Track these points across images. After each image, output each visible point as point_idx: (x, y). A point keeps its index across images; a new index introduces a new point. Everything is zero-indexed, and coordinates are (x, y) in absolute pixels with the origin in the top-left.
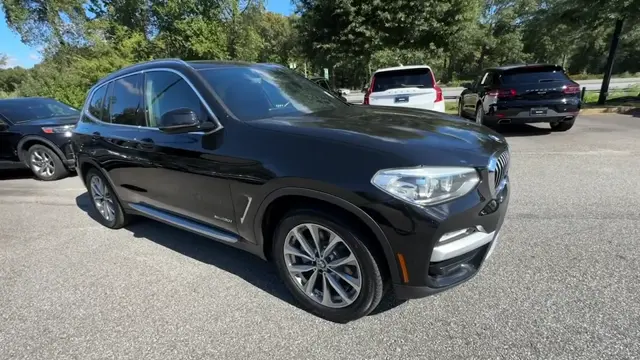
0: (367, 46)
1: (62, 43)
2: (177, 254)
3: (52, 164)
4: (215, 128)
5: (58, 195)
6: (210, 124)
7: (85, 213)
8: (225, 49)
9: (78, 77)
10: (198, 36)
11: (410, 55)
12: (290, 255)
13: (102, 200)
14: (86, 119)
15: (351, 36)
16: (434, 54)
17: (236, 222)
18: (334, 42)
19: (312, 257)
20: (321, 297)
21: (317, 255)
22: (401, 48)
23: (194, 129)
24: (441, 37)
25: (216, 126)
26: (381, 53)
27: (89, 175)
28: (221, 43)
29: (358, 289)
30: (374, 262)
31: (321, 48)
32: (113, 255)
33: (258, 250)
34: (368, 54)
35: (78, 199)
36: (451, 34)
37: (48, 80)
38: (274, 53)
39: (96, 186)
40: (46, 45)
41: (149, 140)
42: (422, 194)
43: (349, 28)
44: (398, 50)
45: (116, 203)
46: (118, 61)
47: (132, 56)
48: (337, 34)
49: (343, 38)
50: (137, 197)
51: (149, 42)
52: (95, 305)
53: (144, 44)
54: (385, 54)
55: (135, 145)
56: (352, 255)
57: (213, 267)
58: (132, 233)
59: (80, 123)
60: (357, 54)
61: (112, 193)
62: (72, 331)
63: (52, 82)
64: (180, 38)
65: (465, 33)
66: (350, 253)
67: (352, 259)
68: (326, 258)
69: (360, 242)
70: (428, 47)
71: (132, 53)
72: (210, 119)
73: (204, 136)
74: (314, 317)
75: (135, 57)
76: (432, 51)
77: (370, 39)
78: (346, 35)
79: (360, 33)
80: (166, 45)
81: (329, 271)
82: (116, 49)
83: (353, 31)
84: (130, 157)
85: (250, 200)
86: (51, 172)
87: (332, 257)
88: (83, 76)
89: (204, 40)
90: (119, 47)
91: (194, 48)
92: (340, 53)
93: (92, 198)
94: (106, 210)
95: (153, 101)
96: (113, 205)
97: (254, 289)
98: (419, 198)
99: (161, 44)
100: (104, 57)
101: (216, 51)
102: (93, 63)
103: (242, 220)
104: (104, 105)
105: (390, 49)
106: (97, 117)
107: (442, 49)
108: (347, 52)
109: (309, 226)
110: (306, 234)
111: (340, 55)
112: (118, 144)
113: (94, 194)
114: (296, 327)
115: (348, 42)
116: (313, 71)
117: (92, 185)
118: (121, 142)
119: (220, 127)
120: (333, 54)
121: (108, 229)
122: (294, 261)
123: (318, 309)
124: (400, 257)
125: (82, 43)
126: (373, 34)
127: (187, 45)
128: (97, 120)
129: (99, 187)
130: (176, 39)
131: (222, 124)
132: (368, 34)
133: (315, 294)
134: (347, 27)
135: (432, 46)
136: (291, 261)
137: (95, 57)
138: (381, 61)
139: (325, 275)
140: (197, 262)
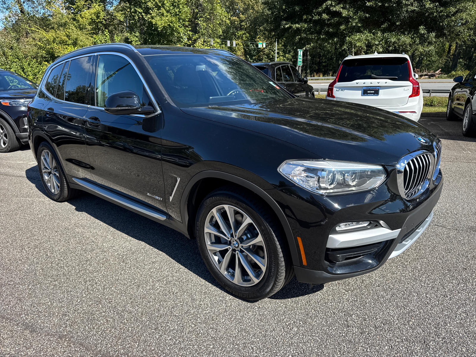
0: (342, 27)
1: (22, 12)
2: (112, 229)
3: (6, 136)
4: (154, 112)
5: (10, 167)
6: (151, 109)
7: (33, 185)
8: (187, 23)
9: (35, 49)
10: (159, 8)
11: (393, 40)
12: (210, 234)
13: (50, 173)
14: (42, 95)
15: (325, 16)
16: (423, 40)
17: (165, 201)
18: (305, 21)
19: (228, 238)
20: (233, 275)
21: (232, 236)
22: (383, 31)
23: (136, 111)
24: (435, 20)
25: (155, 110)
26: (358, 36)
27: (40, 148)
28: (183, 16)
29: (264, 269)
30: (278, 243)
31: (290, 27)
32: (55, 224)
33: (183, 229)
34: (342, 37)
35: (28, 172)
36: (448, 16)
37: (6, 50)
38: (241, 29)
39: (45, 159)
40: (7, 13)
41: (96, 119)
42: (323, 185)
43: (324, 6)
44: (379, 34)
45: (62, 176)
46: (75, 33)
47: (89, 27)
48: (310, 13)
49: (316, 17)
50: (82, 173)
51: (108, 13)
52: (37, 263)
53: (102, 15)
54: (363, 37)
55: (84, 122)
56: (260, 235)
57: (143, 243)
58: (74, 207)
59: (36, 97)
60: (331, 36)
61: (59, 167)
62: (18, 281)
63: (9, 53)
64: (140, 10)
65: (464, 15)
66: (258, 234)
67: (259, 240)
68: (239, 238)
69: (267, 225)
70: (417, 30)
71: (90, 24)
72: (151, 104)
73: (144, 119)
74: (225, 294)
75: (92, 29)
76: (422, 35)
77: (347, 20)
78: (320, 14)
79: (336, 11)
80: (126, 17)
81: (241, 251)
82: (74, 19)
83: (327, 11)
84: (78, 134)
85: (179, 180)
86: (4, 144)
87: (244, 237)
88: (40, 48)
89: (165, 14)
90: (78, 17)
91: (154, 21)
92: (312, 33)
93: (41, 171)
94: (52, 183)
95: (103, 82)
96: (59, 179)
97: (177, 265)
98: (320, 188)
99: (120, 17)
100: (61, 28)
101: (176, 25)
102: (50, 35)
103: (171, 198)
104: (60, 82)
105: (370, 32)
106: (52, 94)
107: (434, 34)
108: (319, 33)
109: (226, 207)
110: (224, 215)
111: (310, 36)
112: (68, 121)
113: (42, 167)
114: (207, 300)
115: (321, 23)
116: (285, 52)
117: (42, 158)
118: (71, 119)
119: (159, 111)
120: (304, 35)
121: (52, 201)
122: (213, 240)
123: (229, 286)
124: (299, 240)
125: (41, 12)
126: (351, 14)
127: (147, 17)
128: (52, 97)
129: (48, 160)
130: (135, 12)
131: (161, 110)
132: (345, 13)
133: (229, 272)
134: (321, 5)
135: (422, 30)
136: (211, 240)
137: (53, 28)
138: (358, 44)
139: (238, 255)
140: (130, 238)
